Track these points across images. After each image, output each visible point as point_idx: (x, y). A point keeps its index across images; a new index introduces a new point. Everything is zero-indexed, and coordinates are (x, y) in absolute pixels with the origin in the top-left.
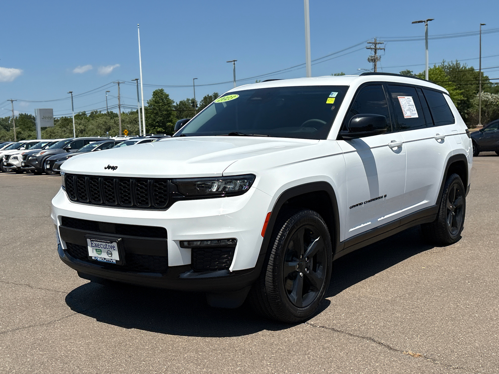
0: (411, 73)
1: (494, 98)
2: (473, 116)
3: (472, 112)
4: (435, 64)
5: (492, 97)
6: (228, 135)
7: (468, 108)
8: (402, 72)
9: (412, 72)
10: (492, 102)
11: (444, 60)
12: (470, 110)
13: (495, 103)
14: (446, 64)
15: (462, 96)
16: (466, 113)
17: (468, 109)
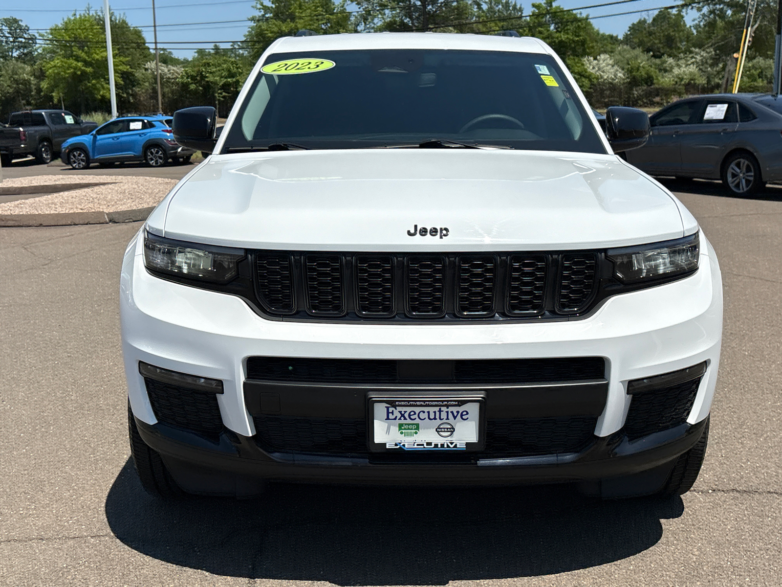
0: (20, 23)
1: (172, 71)
2: (142, 99)
3: (140, 92)
4: (76, 11)
5: (169, 71)
6: (418, 146)
7: (134, 86)
8: (4, 19)
9: (21, 21)
10: (169, 78)
11: (89, 5)
12: (136, 89)
13: (173, 80)
14: (92, 13)
15: (128, 67)
16: (132, 95)
17: (134, 88)
